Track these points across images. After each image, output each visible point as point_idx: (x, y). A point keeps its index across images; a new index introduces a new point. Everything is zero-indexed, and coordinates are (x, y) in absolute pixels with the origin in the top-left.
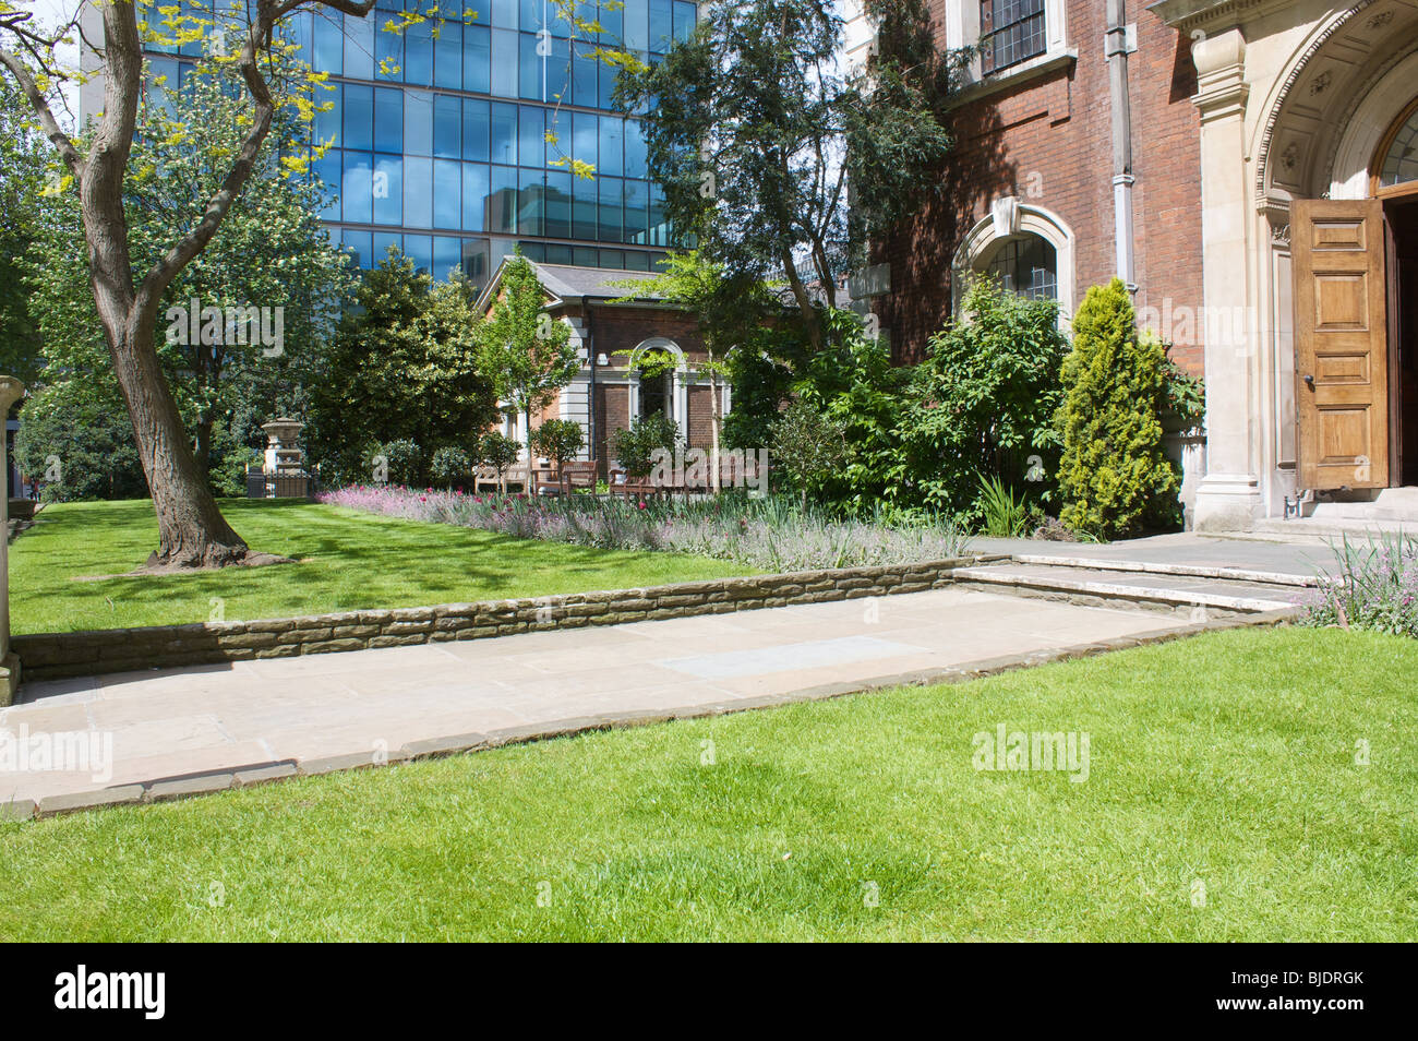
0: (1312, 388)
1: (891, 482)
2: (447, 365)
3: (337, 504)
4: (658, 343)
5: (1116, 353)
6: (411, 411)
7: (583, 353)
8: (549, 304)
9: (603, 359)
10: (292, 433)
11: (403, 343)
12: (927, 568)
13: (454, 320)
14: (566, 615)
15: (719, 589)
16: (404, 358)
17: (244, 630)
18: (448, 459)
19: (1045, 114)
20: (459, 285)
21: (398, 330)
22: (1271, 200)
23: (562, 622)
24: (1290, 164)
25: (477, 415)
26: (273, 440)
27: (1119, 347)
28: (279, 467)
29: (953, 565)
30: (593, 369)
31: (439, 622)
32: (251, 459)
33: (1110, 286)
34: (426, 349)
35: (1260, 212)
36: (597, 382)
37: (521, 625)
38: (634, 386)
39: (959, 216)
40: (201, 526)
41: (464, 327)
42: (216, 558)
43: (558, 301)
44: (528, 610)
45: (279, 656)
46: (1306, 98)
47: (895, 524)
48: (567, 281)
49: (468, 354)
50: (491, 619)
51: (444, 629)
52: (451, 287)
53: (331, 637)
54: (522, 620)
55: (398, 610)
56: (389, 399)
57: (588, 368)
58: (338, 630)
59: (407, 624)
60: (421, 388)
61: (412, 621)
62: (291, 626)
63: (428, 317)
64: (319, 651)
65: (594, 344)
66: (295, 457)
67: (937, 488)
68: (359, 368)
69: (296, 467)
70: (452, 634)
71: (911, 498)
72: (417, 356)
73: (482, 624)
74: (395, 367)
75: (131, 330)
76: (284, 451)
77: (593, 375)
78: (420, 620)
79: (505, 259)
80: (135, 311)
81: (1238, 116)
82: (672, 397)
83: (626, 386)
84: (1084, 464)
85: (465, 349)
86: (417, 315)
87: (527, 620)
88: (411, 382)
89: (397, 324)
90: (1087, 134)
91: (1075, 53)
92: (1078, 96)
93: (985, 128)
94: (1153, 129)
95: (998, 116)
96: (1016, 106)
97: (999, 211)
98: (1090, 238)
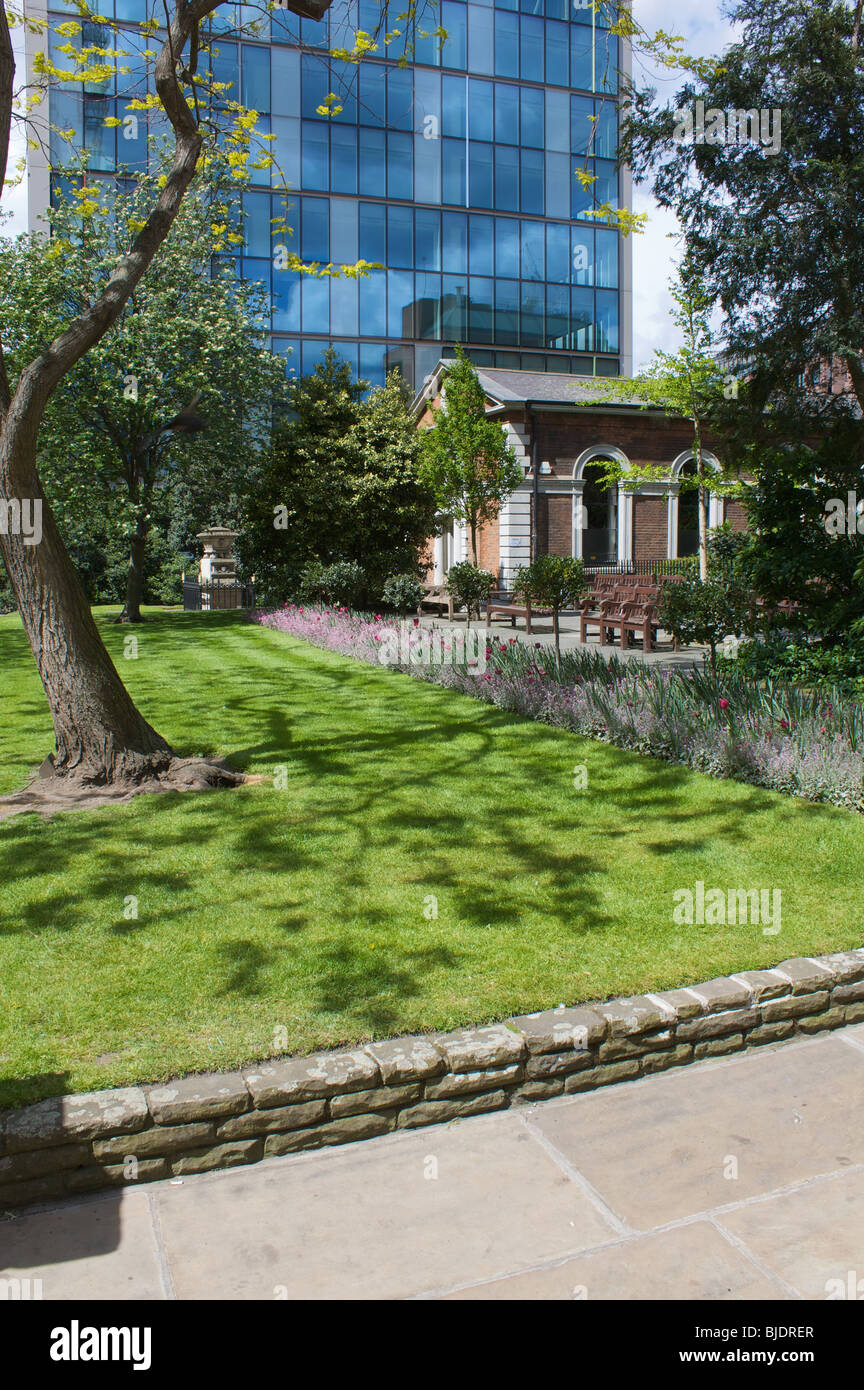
2: (385, 475)
3: (273, 628)
4: (602, 450)
6: (349, 525)
7: (524, 461)
8: (489, 410)
9: (546, 467)
10: (226, 543)
11: (341, 452)
13: (392, 427)
14: (759, 1021)
16: (341, 467)
18: (403, 589)
20: (397, 389)
21: (336, 438)
23: (752, 1035)
25: (417, 526)
26: (208, 549)
28: (214, 577)
30: (536, 477)
31: (535, 1066)
32: (188, 568)
34: (364, 458)
36: (539, 492)
37: (682, 1050)
38: (578, 496)
40: (107, 728)
41: (404, 433)
42: (129, 773)
43: (500, 406)
44: (696, 1022)
45: (222, 1165)
48: (506, 385)
49: (408, 462)
50: (630, 1047)
51: (545, 1077)
52: (389, 392)
53: (326, 1117)
54: (683, 1040)
56: (327, 511)
57: (530, 477)
58: (338, 1102)
59: (474, 1077)
60: (358, 499)
61: (482, 1069)
63: (367, 423)
64: (301, 1146)
65: (536, 451)
66: (229, 567)
68: (295, 478)
69: (230, 577)
70: (557, 1085)
72: (356, 465)
73: (612, 1058)
74: (331, 479)
76: (219, 560)
77: (535, 484)
78: (499, 1066)
79: (440, 363)
82: (616, 508)
83: (570, 496)
85: (404, 457)
86: (355, 422)
87: (693, 1040)
88: (349, 493)
89: (334, 432)
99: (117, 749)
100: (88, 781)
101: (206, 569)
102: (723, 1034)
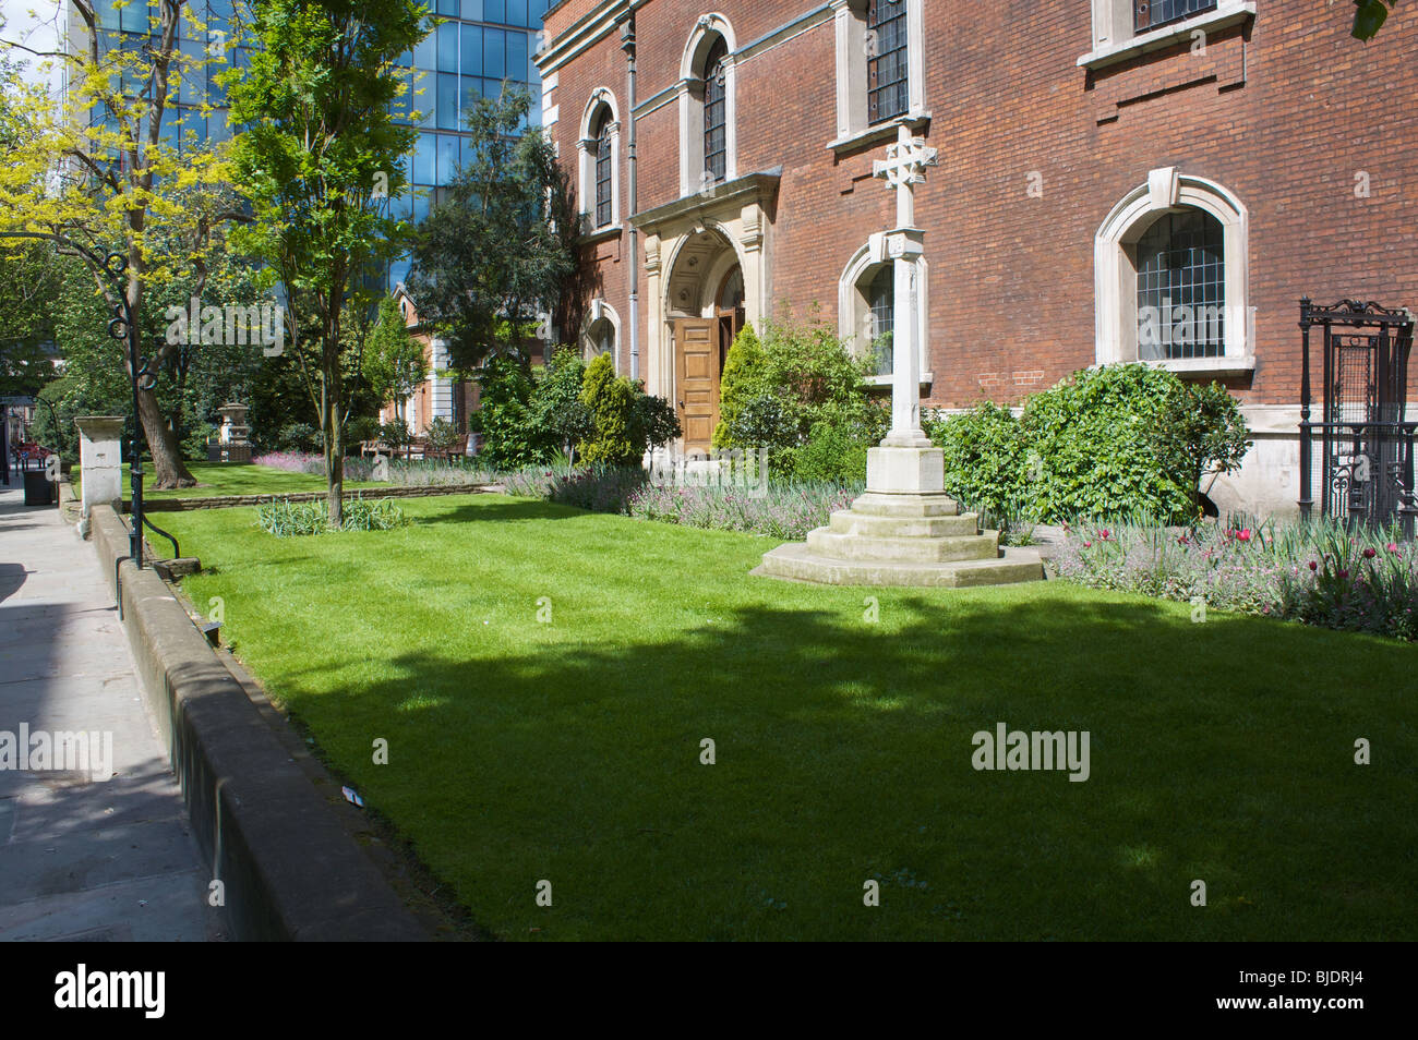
0: (683, 407)
3: (263, 465)
10: (241, 415)
15: (370, 492)
17: (190, 501)
19: (611, 256)
22: (668, 318)
24: (684, 299)
26: (227, 419)
27: (602, 386)
28: (231, 439)
29: (481, 485)
32: (211, 433)
33: (601, 357)
35: (665, 322)
36: (461, 378)
39: (583, 305)
40: (175, 470)
42: (182, 485)
49: (358, 361)
62: (206, 500)
66: (242, 432)
67: (538, 454)
68: (282, 372)
69: (244, 439)
71: (528, 458)
76: (235, 427)
81: (657, 277)
85: (357, 358)
90: (625, 270)
91: (621, 227)
92: (622, 249)
93: (592, 258)
94: (640, 274)
95: (596, 253)
96: (602, 249)
97: (594, 305)
98: (625, 324)
99: (179, 477)
101: (225, 434)
102: (299, 500)
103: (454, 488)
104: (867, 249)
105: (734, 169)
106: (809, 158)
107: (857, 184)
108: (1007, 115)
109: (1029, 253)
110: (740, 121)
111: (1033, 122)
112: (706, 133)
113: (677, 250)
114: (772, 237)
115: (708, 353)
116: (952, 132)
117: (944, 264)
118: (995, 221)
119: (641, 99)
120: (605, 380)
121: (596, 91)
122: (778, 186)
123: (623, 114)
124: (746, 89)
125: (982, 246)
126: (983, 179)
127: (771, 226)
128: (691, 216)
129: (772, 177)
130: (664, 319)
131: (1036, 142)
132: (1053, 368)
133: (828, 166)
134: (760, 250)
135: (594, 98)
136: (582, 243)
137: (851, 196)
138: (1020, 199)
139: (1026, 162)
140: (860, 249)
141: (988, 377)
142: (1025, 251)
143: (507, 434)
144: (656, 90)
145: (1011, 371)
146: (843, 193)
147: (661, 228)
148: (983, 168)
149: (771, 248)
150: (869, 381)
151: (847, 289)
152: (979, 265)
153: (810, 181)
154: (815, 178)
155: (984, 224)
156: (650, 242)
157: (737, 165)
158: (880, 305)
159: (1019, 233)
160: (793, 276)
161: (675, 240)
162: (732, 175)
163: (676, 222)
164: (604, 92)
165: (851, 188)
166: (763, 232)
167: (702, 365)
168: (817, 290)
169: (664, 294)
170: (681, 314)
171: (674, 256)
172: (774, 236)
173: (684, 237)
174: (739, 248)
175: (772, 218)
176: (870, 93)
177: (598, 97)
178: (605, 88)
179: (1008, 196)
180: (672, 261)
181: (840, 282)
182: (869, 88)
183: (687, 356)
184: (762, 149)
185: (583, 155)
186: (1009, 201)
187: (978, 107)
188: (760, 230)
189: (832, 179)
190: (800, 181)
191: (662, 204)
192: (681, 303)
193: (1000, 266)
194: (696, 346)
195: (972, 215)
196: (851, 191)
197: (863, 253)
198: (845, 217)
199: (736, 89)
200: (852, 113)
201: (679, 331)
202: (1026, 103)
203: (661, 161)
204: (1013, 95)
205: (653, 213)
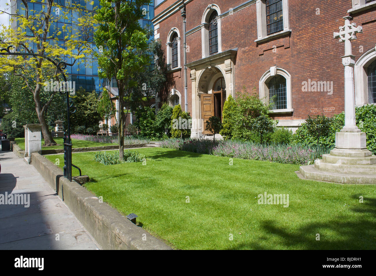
0: (203, 120)
1: (152, 134)
2: (92, 110)
5: (178, 115)
6: (85, 119)
8: (113, 97)
9: (124, 108)
10: (61, 124)
11: (83, 106)
12: (141, 145)
13: (93, 101)
16: (83, 109)
18: (89, 130)
19: (178, 76)
20: (94, 94)
21: (82, 104)
22: (198, 94)
24: (203, 88)
25: (98, 119)
26: (57, 125)
27: (178, 114)
28: (58, 130)
29: (145, 144)
32: (52, 129)
33: (178, 106)
34: (88, 107)
35: (198, 95)
38: (131, 113)
39: (168, 91)
40: (50, 140)
41: (95, 103)
42: (52, 145)
43: (115, 97)
46: (204, 79)
47: (153, 140)
48: (117, 92)
49: (96, 108)
55: (75, 148)
56: (80, 117)
60: (86, 115)
63: (88, 101)
66: (62, 128)
67: (158, 134)
69: (62, 130)
71: (155, 135)
72: (86, 109)
73: (84, 150)
74: (81, 111)
75: (41, 114)
76: (59, 127)
80: (41, 112)
81: (195, 82)
84: (174, 131)
85: (96, 107)
86: (86, 100)
87: (90, 150)
88: (84, 114)
89: (82, 102)
90: (183, 80)
91: (181, 67)
92: (182, 74)
93: (171, 77)
94: (188, 81)
95: (173, 75)
96: (175, 74)
97: (172, 91)
98: (183, 96)
99: (51, 142)
100: (48, 145)
101: (56, 129)
103: (137, 145)
104: (269, 71)
105: (221, 49)
106: (247, 45)
107: (265, 52)
108: (320, 29)
109: (328, 71)
110: (223, 35)
111: (329, 31)
112: (209, 39)
113: (201, 74)
114: (234, 69)
115: (211, 104)
116: (299, 35)
117: (298, 76)
118: (316, 62)
119: (188, 30)
120: (179, 112)
121: (172, 28)
122: (236, 54)
123: (181, 35)
124: (225, 26)
125: (311, 70)
126: (311, 49)
127: (234, 66)
128: (207, 63)
129: (235, 51)
130: (197, 94)
131: (331, 37)
132: (338, 106)
133: (255, 47)
134: (231, 73)
135: (172, 30)
136: (168, 73)
137: (263, 56)
138: (325, 55)
139: (327, 44)
140: (266, 72)
141: (314, 110)
142: (327, 71)
143: (148, 129)
144: (193, 27)
145: (322, 108)
146: (260, 55)
147: (196, 67)
148: (311, 46)
149: (234, 72)
150: (271, 111)
151: (262, 84)
152: (310, 75)
153: (248, 52)
154: (250, 51)
155: (311, 63)
156: (193, 72)
157: (222, 48)
158: (272, 88)
159: (325, 65)
160: (242, 81)
161: (201, 71)
162: (220, 51)
163: (201, 65)
164: (175, 29)
165: (263, 53)
166: (232, 67)
167: (209, 108)
168: (251, 84)
169: (197, 87)
170: (202, 93)
171: (200, 75)
172: (235, 69)
173: (204, 70)
174: (224, 72)
175: (235, 63)
176: (267, 25)
177: (173, 30)
178: (176, 28)
179: (320, 54)
180: (200, 77)
181: (260, 82)
182: (267, 24)
183: (204, 105)
184: (231, 43)
185: (168, 48)
186: (321, 56)
187: (308, 28)
188: (231, 67)
189: (256, 51)
190: (244, 52)
191: (196, 60)
192: (202, 89)
193: (318, 76)
194: (207, 102)
195: (308, 60)
196: (263, 54)
197: (267, 73)
198: (261, 62)
199: (221, 26)
200: (263, 31)
201: (202, 98)
202: (326, 26)
203: (195, 48)
204: (322, 23)
205: (194, 63)
